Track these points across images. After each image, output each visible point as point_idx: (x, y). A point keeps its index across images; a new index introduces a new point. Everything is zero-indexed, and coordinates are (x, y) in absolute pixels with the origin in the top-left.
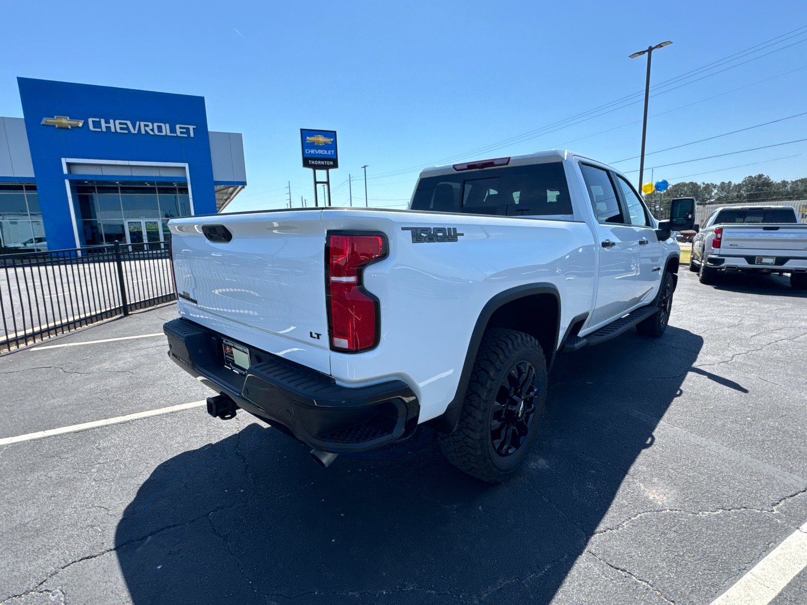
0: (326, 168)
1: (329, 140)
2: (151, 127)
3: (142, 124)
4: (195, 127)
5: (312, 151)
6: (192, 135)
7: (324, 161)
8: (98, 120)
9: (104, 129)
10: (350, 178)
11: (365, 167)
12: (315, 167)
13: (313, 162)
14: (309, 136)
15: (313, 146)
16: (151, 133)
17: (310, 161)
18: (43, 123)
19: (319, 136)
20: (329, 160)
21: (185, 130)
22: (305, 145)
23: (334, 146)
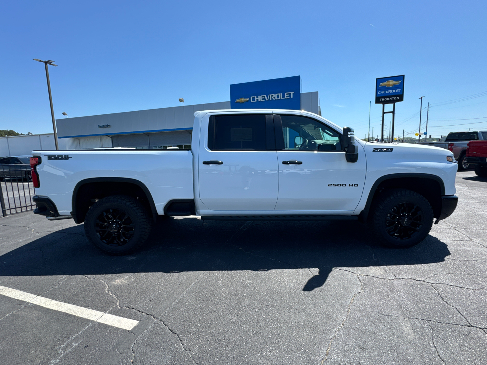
0: (393, 102)
1: (397, 83)
2: (274, 96)
3: (271, 95)
4: (294, 92)
5: (383, 92)
6: (292, 97)
7: (392, 97)
8: (254, 97)
9: (256, 101)
10: (428, 105)
11: (421, 98)
12: (384, 103)
13: (383, 100)
14: (382, 83)
15: (385, 88)
16: (274, 99)
17: (381, 99)
18: (236, 102)
19: (390, 81)
20: (396, 96)
21: (289, 95)
22: (378, 89)
23: (402, 86)
